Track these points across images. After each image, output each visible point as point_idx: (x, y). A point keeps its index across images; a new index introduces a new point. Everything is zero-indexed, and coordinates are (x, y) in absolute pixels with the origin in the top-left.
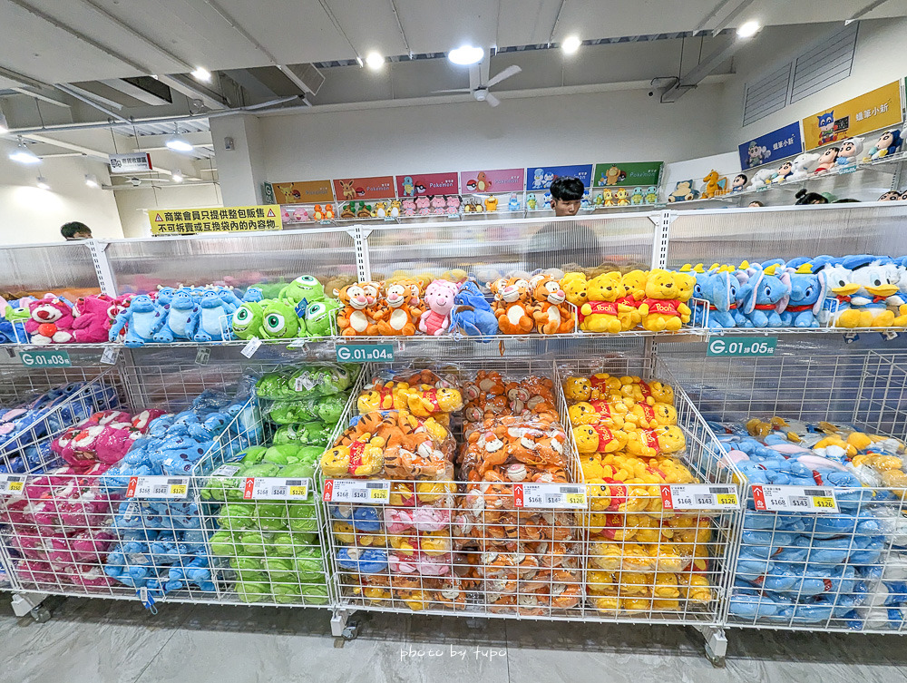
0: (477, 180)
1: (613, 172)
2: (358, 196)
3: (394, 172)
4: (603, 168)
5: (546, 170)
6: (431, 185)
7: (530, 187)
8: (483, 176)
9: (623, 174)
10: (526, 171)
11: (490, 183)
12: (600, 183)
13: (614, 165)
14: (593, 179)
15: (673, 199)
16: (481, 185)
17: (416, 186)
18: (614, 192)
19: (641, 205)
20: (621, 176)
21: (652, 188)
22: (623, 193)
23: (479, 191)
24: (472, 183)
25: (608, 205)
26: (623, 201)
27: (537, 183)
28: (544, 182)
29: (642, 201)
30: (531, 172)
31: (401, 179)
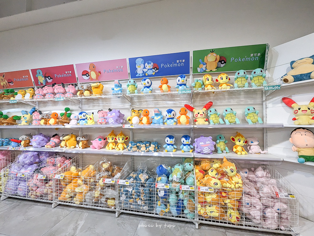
0: (89, 71)
1: (211, 58)
2: (10, 85)
3: (30, 67)
4: (201, 55)
5: (146, 59)
6: (55, 75)
7: (134, 74)
8: (93, 66)
9: (222, 60)
10: (128, 61)
11: (100, 72)
12: (199, 70)
13: (212, 51)
14: (191, 65)
15: (290, 78)
16: (93, 75)
17: (45, 77)
18: (215, 78)
19: (246, 88)
20: (220, 61)
21: (258, 71)
22: (224, 76)
23: (92, 79)
24: (86, 73)
25: (209, 89)
26: (224, 86)
27: (140, 71)
28: (145, 70)
29: (247, 85)
30: (133, 62)
31: (34, 71)
